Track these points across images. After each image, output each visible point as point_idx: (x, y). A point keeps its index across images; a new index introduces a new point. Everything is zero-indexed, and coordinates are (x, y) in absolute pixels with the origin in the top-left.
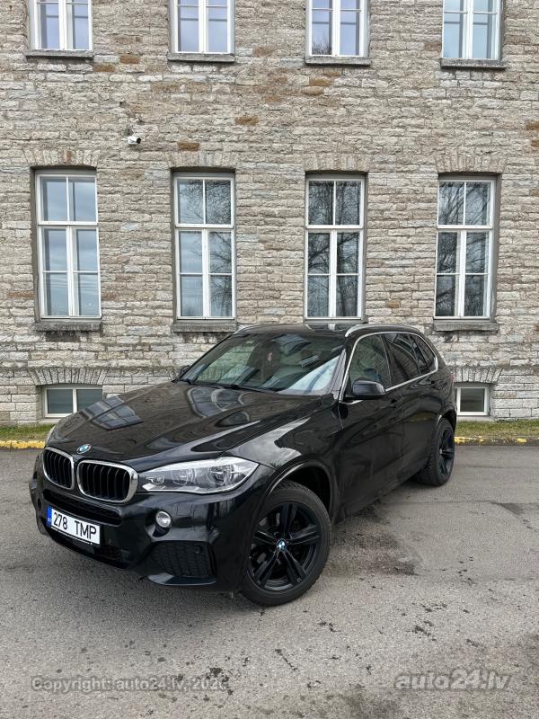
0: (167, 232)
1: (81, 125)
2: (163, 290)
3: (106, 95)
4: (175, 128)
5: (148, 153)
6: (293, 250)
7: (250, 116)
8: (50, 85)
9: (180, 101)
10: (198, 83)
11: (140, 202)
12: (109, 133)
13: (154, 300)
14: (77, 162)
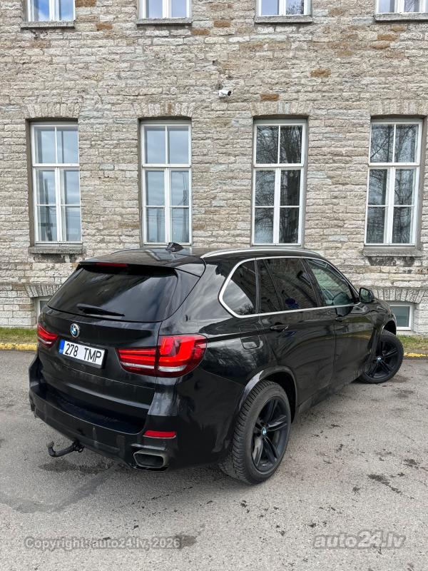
0: (248, 172)
1: (180, 82)
2: (242, 221)
3: (201, 56)
4: (259, 82)
5: (235, 104)
6: (358, 185)
7: (323, 69)
8: (156, 48)
9: (263, 58)
10: (279, 42)
11: (226, 146)
12: (204, 88)
13: (234, 229)
14: (176, 113)
